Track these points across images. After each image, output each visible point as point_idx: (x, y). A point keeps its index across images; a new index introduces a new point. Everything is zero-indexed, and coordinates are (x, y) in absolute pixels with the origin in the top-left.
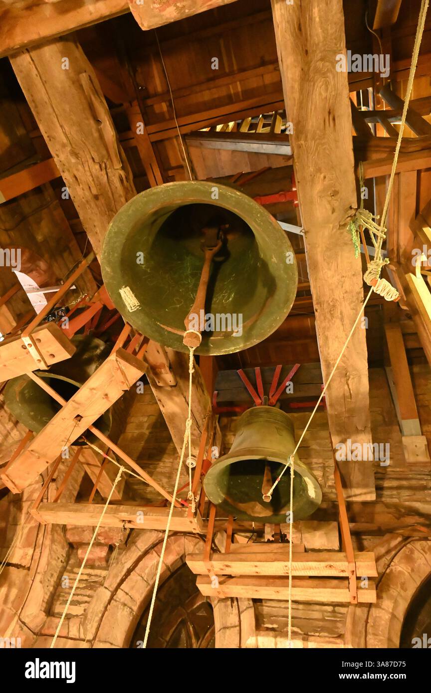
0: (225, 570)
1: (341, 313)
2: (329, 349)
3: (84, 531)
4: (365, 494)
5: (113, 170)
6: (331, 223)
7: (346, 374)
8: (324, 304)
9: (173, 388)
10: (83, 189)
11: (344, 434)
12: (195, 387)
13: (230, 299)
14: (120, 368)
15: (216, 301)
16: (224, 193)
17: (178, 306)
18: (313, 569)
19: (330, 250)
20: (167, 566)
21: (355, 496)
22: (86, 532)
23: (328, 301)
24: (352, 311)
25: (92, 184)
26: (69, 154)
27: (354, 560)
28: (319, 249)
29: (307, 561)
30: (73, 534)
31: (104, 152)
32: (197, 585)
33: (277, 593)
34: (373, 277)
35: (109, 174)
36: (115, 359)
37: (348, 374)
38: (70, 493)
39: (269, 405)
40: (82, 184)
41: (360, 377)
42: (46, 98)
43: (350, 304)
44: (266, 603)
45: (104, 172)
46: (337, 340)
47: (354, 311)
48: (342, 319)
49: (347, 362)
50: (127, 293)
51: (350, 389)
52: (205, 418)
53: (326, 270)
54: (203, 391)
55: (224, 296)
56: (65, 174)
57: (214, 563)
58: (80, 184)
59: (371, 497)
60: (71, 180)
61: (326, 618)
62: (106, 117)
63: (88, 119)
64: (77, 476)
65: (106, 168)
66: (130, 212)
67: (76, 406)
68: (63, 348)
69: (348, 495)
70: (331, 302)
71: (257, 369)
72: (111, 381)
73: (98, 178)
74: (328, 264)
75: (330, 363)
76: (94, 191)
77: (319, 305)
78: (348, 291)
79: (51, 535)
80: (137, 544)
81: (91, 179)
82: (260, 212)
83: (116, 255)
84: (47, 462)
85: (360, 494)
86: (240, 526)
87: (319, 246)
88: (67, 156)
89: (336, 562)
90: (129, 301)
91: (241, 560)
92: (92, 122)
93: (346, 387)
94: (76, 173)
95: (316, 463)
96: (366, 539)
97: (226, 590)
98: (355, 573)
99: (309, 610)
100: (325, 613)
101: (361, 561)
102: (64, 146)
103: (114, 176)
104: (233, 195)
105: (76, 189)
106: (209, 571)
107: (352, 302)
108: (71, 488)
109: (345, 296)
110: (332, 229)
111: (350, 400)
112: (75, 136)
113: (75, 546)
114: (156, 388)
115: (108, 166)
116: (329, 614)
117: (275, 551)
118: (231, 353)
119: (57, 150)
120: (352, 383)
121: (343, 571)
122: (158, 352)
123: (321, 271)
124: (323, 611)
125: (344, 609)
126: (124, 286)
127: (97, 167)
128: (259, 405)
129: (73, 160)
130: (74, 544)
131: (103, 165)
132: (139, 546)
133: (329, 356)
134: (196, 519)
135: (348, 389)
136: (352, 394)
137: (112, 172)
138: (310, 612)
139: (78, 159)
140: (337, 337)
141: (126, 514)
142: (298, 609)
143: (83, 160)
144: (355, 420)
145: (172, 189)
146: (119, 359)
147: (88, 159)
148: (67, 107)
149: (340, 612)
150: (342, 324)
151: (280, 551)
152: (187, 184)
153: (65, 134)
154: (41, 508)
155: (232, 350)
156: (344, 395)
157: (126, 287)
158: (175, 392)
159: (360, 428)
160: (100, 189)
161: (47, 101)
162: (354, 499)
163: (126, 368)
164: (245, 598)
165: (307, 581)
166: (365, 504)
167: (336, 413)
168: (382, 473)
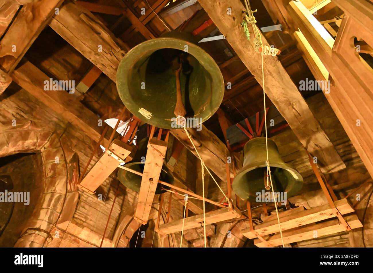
0: (265, 233)
1: (269, 71)
2: (272, 93)
3: (192, 233)
4: (338, 166)
5: (117, 53)
6: (236, 26)
7: (290, 103)
8: (256, 71)
9: (201, 147)
10: (109, 69)
11: (307, 137)
12: (212, 142)
13: (197, 92)
14: (155, 149)
15: (191, 95)
16: (158, 42)
17: (173, 106)
18: (313, 218)
19: (244, 40)
20: (241, 239)
21: (332, 169)
22: (193, 234)
23: (257, 69)
24: (274, 67)
25: (111, 64)
26: (94, 55)
27: (334, 207)
28: (237, 43)
29: (308, 215)
30: (187, 236)
31: (109, 47)
32: (255, 244)
33: (301, 237)
34: (259, 47)
35: (116, 56)
36: (150, 145)
37: (291, 103)
38: (179, 217)
39: (257, 137)
40: (108, 67)
41: (299, 102)
42: (72, 35)
43: (271, 64)
44: (299, 244)
45: (113, 56)
46: (274, 87)
47: (276, 67)
48: (271, 74)
49: (287, 96)
50: (143, 111)
51: (297, 111)
52: (225, 157)
53: (248, 52)
54: (219, 143)
55: (194, 92)
56: (98, 65)
57: (256, 230)
58: (107, 67)
59: (343, 167)
60: (102, 67)
61: (338, 243)
62: (101, 30)
63: (93, 35)
64: (180, 207)
65: (113, 54)
66: (122, 72)
67: (147, 174)
68: (125, 149)
69: (328, 170)
70: (260, 68)
71: (246, 120)
72: (155, 157)
73: (112, 60)
74: (247, 48)
75: (277, 101)
76: (114, 67)
77: (254, 73)
78: (266, 57)
79: (176, 239)
80: (221, 232)
81: (110, 62)
82: (179, 43)
83: (128, 95)
84: (150, 205)
85: (335, 167)
86: (271, 207)
87: (236, 41)
88: (94, 56)
89: (324, 210)
90: (146, 115)
91: (271, 225)
92: (96, 35)
93: (294, 110)
94: (102, 62)
95: (306, 158)
96: (349, 192)
97: (272, 243)
98: (339, 213)
99: (326, 241)
100: (336, 241)
101: (339, 206)
102: (90, 52)
103: (119, 55)
104: (163, 41)
105: (106, 70)
106: (256, 235)
107: (271, 63)
108: (178, 214)
109: (266, 61)
110: (239, 28)
111: (300, 117)
112: (92, 46)
113: (191, 242)
114: (193, 150)
115: (114, 52)
116: (339, 241)
117: (288, 215)
118: (207, 119)
119: (89, 56)
120: (297, 107)
121: (331, 214)
122: (183, 132)
123: (245, 54)
124: (334, 240)
125: (347, 235)
126: (139, 109)
127: (109, 55)
128: (252, 139)
129: (98, 57)
130: (190, 241)
131: (111, 53)
132: (222, 233)
133: (275, 97)
134: (235, 211)
135: (296, 111)
136: (300, 113)
137: (116, 54)
138: (327, 243)
139: (99, 55)
140: (273, 85)
141: (199, 219)
142: (319, 243)
143: (102, 55)
144: (309, 127)
145: (133, 52)
146: (152, 145)
147: (104, 53)
148: (82, 34)
149: (345, 237)
150: (273, 77)
151: (290, 214)
152: (138, 47)
153: (87, 46)
154: (160, 228)
155: (207, 118)
156: (295, 115)
157: (140, 108)
158: (203, 149)
159: (314, 130)
160: (116, 65)
161: (73, 36)
162: (333, 171)
163: (157, 148)
164: (286, 244)
165: (315, 226)
166: (340, 172)
167: (296, 127)
168: (349, 150)
